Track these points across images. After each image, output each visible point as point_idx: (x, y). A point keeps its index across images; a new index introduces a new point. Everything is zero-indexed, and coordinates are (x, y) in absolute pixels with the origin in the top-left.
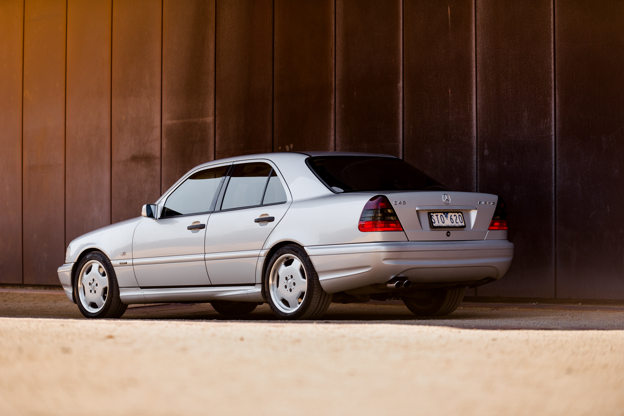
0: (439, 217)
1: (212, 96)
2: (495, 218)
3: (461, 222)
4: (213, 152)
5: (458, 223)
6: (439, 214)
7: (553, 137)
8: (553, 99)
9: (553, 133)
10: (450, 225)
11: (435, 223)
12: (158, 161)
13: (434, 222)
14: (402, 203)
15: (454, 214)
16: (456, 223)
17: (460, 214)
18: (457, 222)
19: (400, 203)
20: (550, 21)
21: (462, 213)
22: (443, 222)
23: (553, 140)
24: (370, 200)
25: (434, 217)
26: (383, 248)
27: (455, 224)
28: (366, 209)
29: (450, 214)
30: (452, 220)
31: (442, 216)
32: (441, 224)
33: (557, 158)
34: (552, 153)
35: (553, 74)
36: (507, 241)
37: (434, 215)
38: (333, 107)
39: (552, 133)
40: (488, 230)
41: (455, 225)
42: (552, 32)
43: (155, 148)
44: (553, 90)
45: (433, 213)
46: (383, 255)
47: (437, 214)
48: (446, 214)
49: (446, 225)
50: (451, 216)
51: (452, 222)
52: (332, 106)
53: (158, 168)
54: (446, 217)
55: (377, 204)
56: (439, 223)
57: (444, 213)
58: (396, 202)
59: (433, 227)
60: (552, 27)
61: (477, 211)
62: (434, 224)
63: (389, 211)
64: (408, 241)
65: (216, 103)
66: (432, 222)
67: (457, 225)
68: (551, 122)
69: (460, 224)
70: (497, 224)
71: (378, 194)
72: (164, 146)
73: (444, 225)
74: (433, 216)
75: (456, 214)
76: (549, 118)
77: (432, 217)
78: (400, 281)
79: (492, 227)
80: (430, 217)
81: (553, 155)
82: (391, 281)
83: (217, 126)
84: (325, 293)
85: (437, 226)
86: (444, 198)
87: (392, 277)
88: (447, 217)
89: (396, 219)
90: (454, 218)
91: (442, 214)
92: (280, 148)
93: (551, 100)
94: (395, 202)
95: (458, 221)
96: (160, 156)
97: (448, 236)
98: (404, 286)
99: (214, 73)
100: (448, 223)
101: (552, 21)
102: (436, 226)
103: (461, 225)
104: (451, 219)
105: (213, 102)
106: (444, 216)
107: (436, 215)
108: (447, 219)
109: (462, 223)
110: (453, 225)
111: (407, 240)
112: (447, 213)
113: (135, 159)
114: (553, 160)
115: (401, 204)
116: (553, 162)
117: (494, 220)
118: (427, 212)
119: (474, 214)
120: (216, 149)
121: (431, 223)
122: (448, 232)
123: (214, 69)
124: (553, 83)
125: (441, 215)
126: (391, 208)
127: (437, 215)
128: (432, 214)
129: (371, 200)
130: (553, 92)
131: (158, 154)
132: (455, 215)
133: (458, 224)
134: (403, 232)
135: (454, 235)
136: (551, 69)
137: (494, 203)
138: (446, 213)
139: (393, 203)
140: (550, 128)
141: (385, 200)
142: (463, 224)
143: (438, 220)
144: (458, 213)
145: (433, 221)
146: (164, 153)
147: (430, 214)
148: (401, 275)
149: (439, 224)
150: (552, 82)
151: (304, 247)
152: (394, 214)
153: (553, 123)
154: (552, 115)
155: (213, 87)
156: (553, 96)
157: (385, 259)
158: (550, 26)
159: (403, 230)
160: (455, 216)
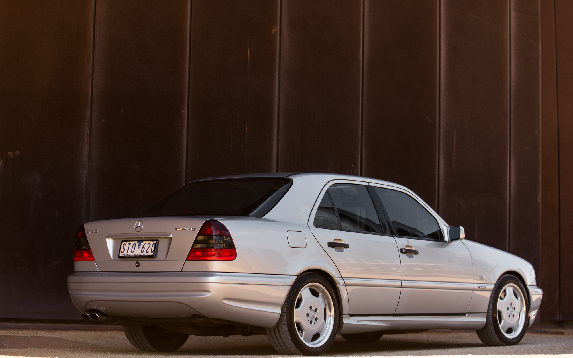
0: (131, 246)
5: (148, 252)
6: (133, 243)
15: (147, 243)
16: (146, 252)
25: (125, 246)
29: (144, 242)
30: (143, 249)
31: (134, 245)
32: (130, 254)
37: (126, 243)
41: (144, 254)
54: (139, 245)
56: (127, 252)
57: (138, 241)
73: (132, 254)
80: (122, 246)
91: (136, 242)
100: (138, 252)
102: (124, 255)
104: (143, 247)
108: (139, 248)
109: (152, 252)
112: (142, 241)
118: (121, 240)
127: (129, 244)
143: (128, 249)
144: (153, 240)
147: (123, 242)
160: (149, 245)
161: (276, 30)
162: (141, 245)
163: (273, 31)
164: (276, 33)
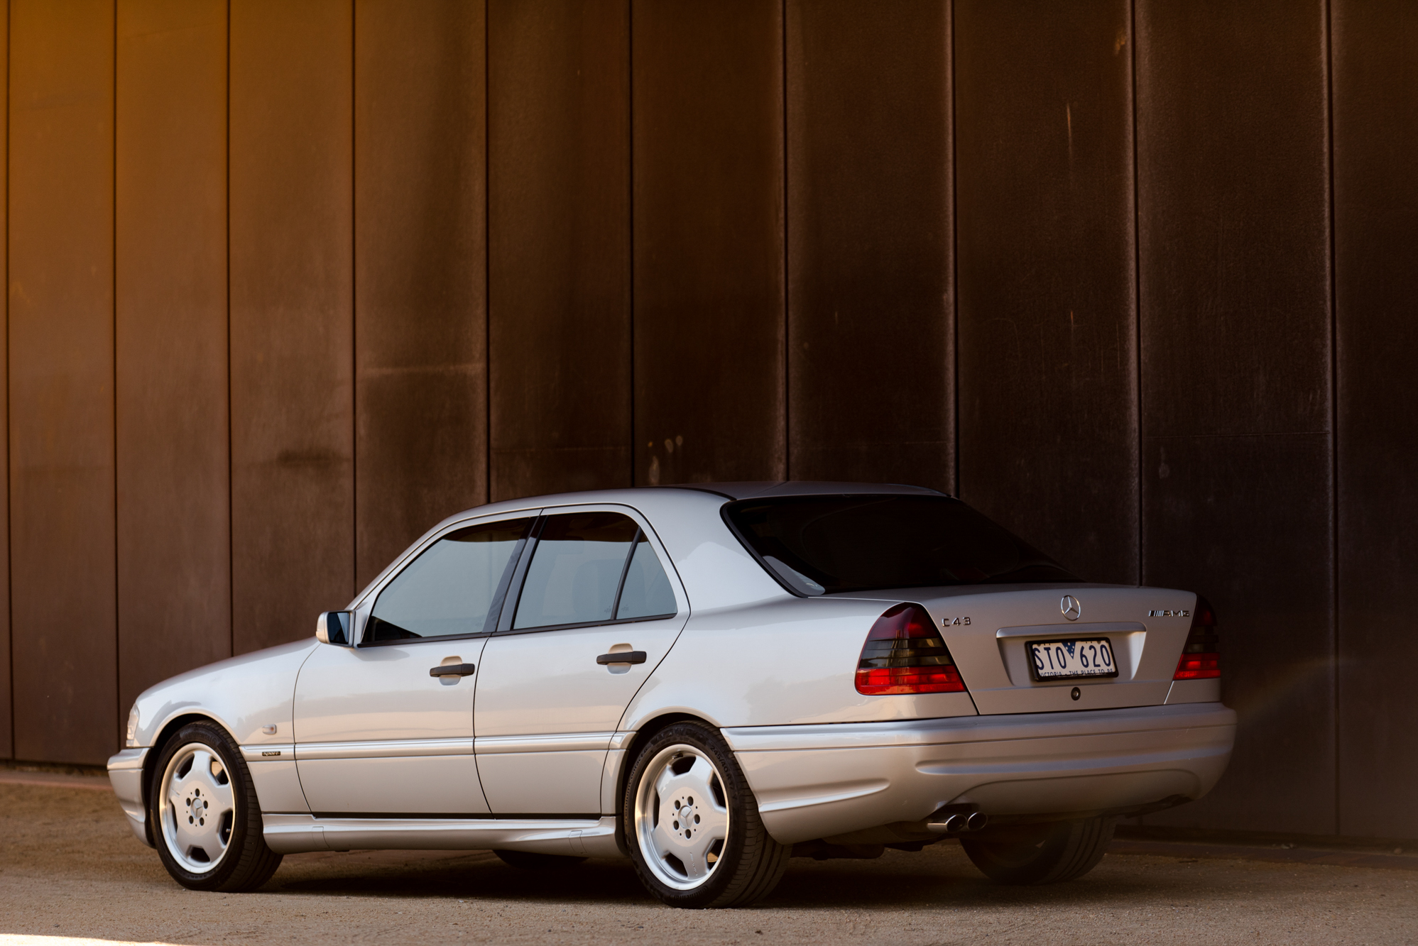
0: (1053, 652)
1: (480, 311)
2: (1190, 651)
3: (1107, 662)
4: (483, 448)
5: (1099, 666)
6: (1053, 647)
7: (1330, 438)
8: (1329, 342)
9: (1329, 428)
10: (1080, 673)
11: (1042, 668)
12: (346, 467)
13: (1040, 666)
14: (962, 620)
15: (1087, 645)
16: (1095, 666)
17: (1103, 643)
18: (1096, 663)
19: (957, 622)
20: (1321, 150)
21: (1108, 640)
22: (1063, 665)
23: (1330, 446)
24: (883, 615)
25: (1042, 653)
26: (916, 737)
27: (1091, 669)
28: (873, 640)
29: (1078, 645)
30: (1084, 659)
31: (1059, 651)
32: (1058, 670)
33: (1340, 490)
34: (1327, 476)
35: (1328, 283)
36: (1220, 705)
37: (1041, 647)
38: (781, 347)
39: (1327, 429)
40: (1175, 679)
41: (1092, 672)
42: (1327, 176)
43: (338, 435)
44: (1329, 321)
45: (1039, 643)
46: (917, 754)
47: (1047, 645)
48: (1069, 644)
49: (1069, 674)
50: (1083, 648)
51: (1085, 663)
52: (779, 346)
53: (347, 483)
54: (1071, 651)
55: (901, 626)
56: (1053, 668)
57: (1064, 642)
58: (948, 620)
59: (1037, 678)
60: (1326, 165)
61: (1145, 634)
62: (1040, 671)
63: (930, 643)
64: (978, 715)
65: (491, 327)
66: (1037, 667)
67: (1097, 670)
68: (1324, 399)
69: (1105, 669)
70: (1193, 664)
71: (904, 601)
72: (362, 431)
73: (1065, 672)
74: (1039, 652)
75: (1095, 644)
76: (1319, 392)
77: (1037, 652)
78: (959, 815)
79: (1182, 672)
80: (1031, 655)
81: (1330, 482)
82: (938, 816)
83: (492, 385)
84: (775, 843)
85: (1049, 677)
86: (1066, 606)
87: (938, 806)
88: (1073, 653)
89: (946, 662)
90: (1089, 654)
91: (1060, 645)
92: (650, 444)
93: (1324, 346)
94: (945, 620)
95: (1099, 660)
96: (351, 456)
97: (1075, 698)
98: (967, 826)
99: (483, 253)
100: (1074, 666)
101: (1326, 150)
102: (1047, 675)
103: (1106, 671)
104: (1082, 656)
105: (483, 326)
106: (1065, 650)
107: (1045, 649)
108: (1073, 657)
109: (1109, 665)
110: (1086, 670)
111: (976, 713)
112: (1073, 641)
113: (289, 459)
114: (1331, 494)
115: (959, 624)
116: (1331, 500)
117: (1187, 655)
118: (1023, 641)
119: (1137, 642)
120: (493, 442)
121: (1034, 668)
122: (1076, 690)
123: (483, 244)
124: (1329, 304)
125: (1058, 649)
126: (936, 634)
127: (1047, 649)
128: (1035, 646)
129: (887, 614)
130: (1329, 327)
131: (347, 450)
132: (1091, 647)
133: (1099, 668)
134: (966, 693)
135: (1091, 696)
136: (1323, 268)
137: (1187, 612)
138: (1069, 642)
139: (939, 624)
140: (1322, 414)
141: (921, 616)
142: (1112, 668)
143: (1050, 661)
144: (1099, 640)
145: (1039, 663)
146: (361, 447)
147: (1029, 645)
148: (961, 801)
149: (1053, 671)
150: (1325, 302)
151: (721, 730)
152: (943, 650)
153: (1329, 404)
154: (1326, 384)
155: (483, 287)
156: (1329, 335)
157: (920, 763)
158: (1321, 163)
159: (966, 689)
160: (1093, 649)
161: (1123, 43)
162: (1074, 649)
163: (1118, 47)
164: (1123, 47)
